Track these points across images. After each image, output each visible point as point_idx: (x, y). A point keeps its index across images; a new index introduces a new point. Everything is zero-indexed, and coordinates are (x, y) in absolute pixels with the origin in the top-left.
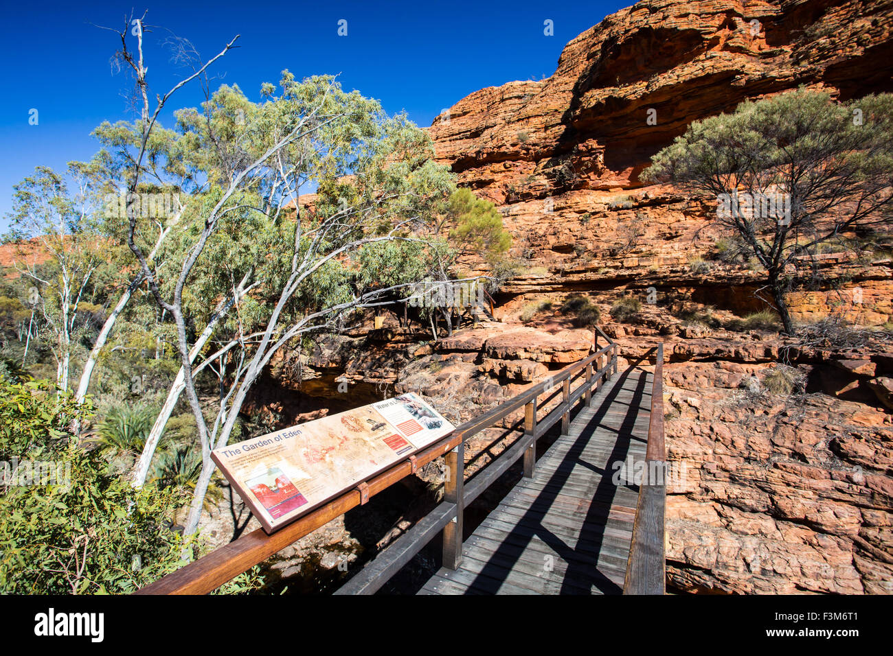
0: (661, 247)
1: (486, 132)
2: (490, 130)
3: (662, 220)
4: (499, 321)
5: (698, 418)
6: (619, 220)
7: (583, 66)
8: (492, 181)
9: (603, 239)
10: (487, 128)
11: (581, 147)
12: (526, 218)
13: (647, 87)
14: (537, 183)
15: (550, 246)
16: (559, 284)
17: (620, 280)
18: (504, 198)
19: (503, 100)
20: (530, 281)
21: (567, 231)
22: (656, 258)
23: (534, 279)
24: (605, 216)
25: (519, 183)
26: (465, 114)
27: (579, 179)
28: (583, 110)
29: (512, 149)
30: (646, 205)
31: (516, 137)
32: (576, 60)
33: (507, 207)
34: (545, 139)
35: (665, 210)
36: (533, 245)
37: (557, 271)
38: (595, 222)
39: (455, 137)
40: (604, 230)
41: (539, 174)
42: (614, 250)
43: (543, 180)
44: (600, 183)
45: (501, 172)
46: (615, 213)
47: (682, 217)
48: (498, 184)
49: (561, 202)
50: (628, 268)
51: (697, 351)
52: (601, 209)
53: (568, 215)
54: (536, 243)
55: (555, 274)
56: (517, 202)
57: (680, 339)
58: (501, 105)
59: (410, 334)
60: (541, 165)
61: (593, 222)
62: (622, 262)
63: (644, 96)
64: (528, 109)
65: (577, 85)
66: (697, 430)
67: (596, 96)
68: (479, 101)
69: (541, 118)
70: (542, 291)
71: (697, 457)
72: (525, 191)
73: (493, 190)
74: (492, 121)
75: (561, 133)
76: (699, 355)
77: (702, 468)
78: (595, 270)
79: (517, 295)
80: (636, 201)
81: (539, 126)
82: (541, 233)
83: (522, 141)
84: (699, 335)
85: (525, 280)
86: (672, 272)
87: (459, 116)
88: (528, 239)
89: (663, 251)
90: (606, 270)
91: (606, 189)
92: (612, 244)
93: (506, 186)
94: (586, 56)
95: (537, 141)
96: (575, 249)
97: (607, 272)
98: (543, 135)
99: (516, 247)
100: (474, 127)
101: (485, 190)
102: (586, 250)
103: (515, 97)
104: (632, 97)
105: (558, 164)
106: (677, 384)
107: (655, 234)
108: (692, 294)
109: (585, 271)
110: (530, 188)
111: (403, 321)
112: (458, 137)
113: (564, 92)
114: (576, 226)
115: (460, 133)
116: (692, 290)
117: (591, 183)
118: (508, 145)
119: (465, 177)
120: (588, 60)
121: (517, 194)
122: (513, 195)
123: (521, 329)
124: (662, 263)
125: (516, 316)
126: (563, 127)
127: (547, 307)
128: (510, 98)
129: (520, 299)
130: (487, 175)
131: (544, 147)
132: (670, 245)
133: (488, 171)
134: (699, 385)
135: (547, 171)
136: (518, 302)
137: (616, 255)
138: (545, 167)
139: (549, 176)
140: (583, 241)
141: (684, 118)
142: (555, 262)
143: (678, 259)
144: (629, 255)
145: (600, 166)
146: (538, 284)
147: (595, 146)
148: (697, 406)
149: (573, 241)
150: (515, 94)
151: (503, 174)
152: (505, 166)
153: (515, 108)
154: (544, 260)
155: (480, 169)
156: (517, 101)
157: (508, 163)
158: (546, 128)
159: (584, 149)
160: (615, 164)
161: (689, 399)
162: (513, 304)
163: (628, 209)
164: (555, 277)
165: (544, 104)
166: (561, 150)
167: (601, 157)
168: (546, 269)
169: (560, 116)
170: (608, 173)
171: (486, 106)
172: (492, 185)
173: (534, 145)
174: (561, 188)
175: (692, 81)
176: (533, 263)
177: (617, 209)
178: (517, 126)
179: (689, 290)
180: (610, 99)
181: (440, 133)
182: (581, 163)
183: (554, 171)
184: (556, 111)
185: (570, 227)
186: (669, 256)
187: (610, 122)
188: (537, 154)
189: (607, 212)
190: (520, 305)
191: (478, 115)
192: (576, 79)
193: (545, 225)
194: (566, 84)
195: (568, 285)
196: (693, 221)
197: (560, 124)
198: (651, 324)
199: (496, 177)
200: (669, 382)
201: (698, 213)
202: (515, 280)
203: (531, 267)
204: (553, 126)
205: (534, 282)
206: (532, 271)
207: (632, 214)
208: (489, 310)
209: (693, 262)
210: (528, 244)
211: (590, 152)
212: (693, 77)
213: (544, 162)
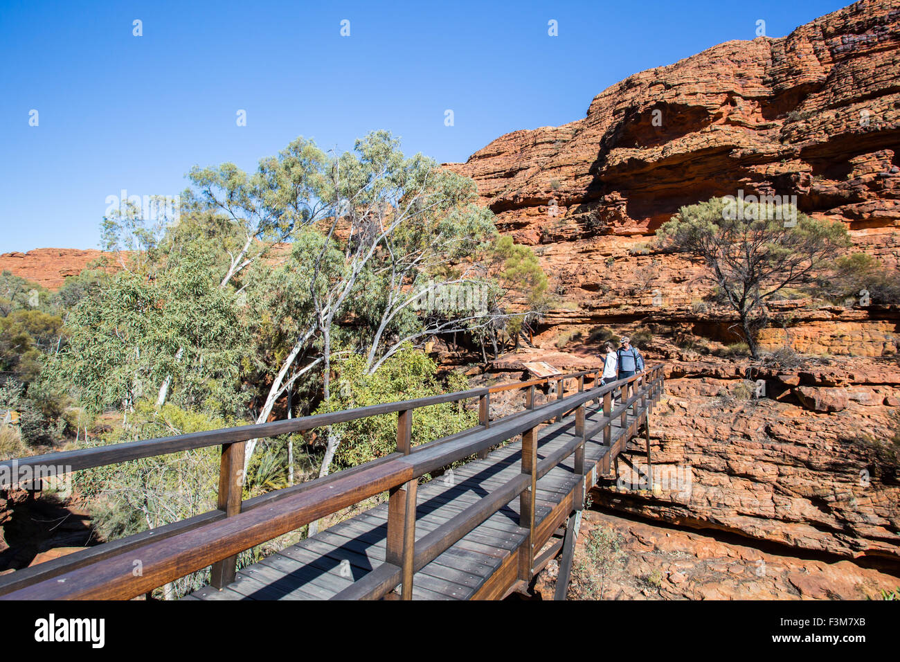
0: (671, 289)
1: (520, 173)
2: (524, 172)
3: (674, 266)
4: (538, 347)
5: (686, 415)
6: (639, 265)
7: (609, 121)
8: (528, 223)
9: (624, 280)
10: (521, 169)
11: (607, 198)
12: (559, 258)
13: (663, 153)
14: (568, 226)
15: (580, 285)
16: (588, 317)
17: (637, 316)
18: (538, 238)
19: (535, 144)
20: (563, 314)
21: (594, 272)
22: (667, 298)
23: (567, 313)
24: (626, 260)
25: (552, 226)
26: (499, 154)
27: (604, 226)
28: (609, 167)
29: (546, 195)
30: (661, 253)
31: (549, 184)
32: (603, 114)
33: (541, 247)
34: (575, 186)
35: (675, 257)
36: (564, 283)
37: (585, 307)
38: (618, 265)
39: (490, 176)
40: (625, 272)
41: (569, 219)
42: (633, 290)
43: (573, 225)
44: (623, 230)
45: (536, 215)
46: (636, 258)
47: (689, 264)
48: (533, 226)
49: (588, 245)
50: (645, 306)
51: (688, 370)
52: (624, 254)
53: (595, 257)
54: (567, 281)
55: (584, 308)
56: (551, 242)
57: (678, 362)
58: (534, 149)
59: (458, 358)
60: (572, 211)
61: (616, 265)
62: (639, 301)
63: (660, 160)
64: (560, 158)
65: (603, 139)
66: (684, 422)
67: (620, 155)
68: (512, 142)
69: (571, 167)
70: (573, 323)
71: (682, 439)
72: (558, 233)
73: (528, 231)
74: (525, 164)
75: (589, 182)
76: (690, 373)
77: (686, 446)
78: (617, 306)
79: (552, 326)
80: (652, 249)
81: (570, 175)
82: (572, 272)
83: (555, 188)
84: (692, 359)
85: (558, 313)
86: (679, 310)
87: (494, 155)
88: (561, 277)
89: (673, 292)
90: (627, 307)
91: (628, 235)
92: (632, 286)
93: (541, 228)
94: (612, 112)
95: (568, 189)
96: (600, 288)
97: (627, 309)
98: (573, 183)
99: (551, 284)
100: (508, 168)
101: (522, 230)
102: (610, 289)
103: (547, 142)
104: (650, 160)
105: (587, 211)
106: (674, 394)
107: (667, 278)
108: (693, 328)
109: (609, 307)
110: (562, 231)
111: (451, 346)
112: (493, 176)
113: (592, 144)
114: (602, 268)
115: (495, 173)
116: (693, 325)
117: (615, 229)
118: (543, 192)
119: (503, 218)
120: (614, 115)
121: (550, 236)
122: (546, 237)
123: (557, 353)
124: (671, 302)
125: (551, 344)
126: (591, 177)
127: (578, 337)
128: (543, 143)
129: (555, 330)
130: (523, 218)
131: (575, 195)
132: (678, 288)
133: (524, 214)
134: (689, 394)
135: (577, 216)
136: (552, 332)
137: (635, 294)
138: (575, 213)
139: (579, 221)
140: (607, 281)
141: (694, 178)
142: (584, 298)
143: (685, 299)
144: (645, 295)
145: (623, 216)
146: (570, 317)
147: (619, 198)
148: (686, 407)
149: (599, 281)
150: (547, 139)
151: (538, 217)
152: (539, 209)
153: (547, 152)
154: (574, 296)
155: (516, 212)
156: (548, 146)
157: (542, 208)
158: (576, 177)
159: (610, 200)
160: (636, 215)
161: (680, 403)
162: (548, 334)
163: (645, 255)
164: (584, 311)
165: (575, 155)
166: (590, 198)
167: (624, 208)
168: (576, 305)
169: (589, 167)
170: (630, 221)
171: (519, 148)
172: (527, 227)
173: (566, 192)
174: (590, 233)
175: (698, 151)
176: (565, 299)
177: (637, 255)
178: (550, 173)
179: (690, 325)
180: (632, 160)
181: (476, 172)
182: (606, 212)
183: (583, 217)
184: (585, 161)
185: (596, 269)
186: (677, 297)
187: (632, 178)
188: (568, 200)
189: (628, 257)
190: (554, 334)
191: (512, 156)
192: (603, 132)
193: (576, 265)
194: (594, 136)
195: (595, 319)
196: (698, 268)
197: (589, 174)
198: (658, 350)
199: (531, 220)
200: (669, 392)
201: (702, 262)
202: (550, 313)
203: (563, 301)
204: (582, 175)
205: (567, 315)
206: (564, 305)
207: (649, 260)
208: (529, 339)
209: (694, 303)
210: (561, 281)
211: (614, 203)
212: (700, 148)
213: (574, 207)
